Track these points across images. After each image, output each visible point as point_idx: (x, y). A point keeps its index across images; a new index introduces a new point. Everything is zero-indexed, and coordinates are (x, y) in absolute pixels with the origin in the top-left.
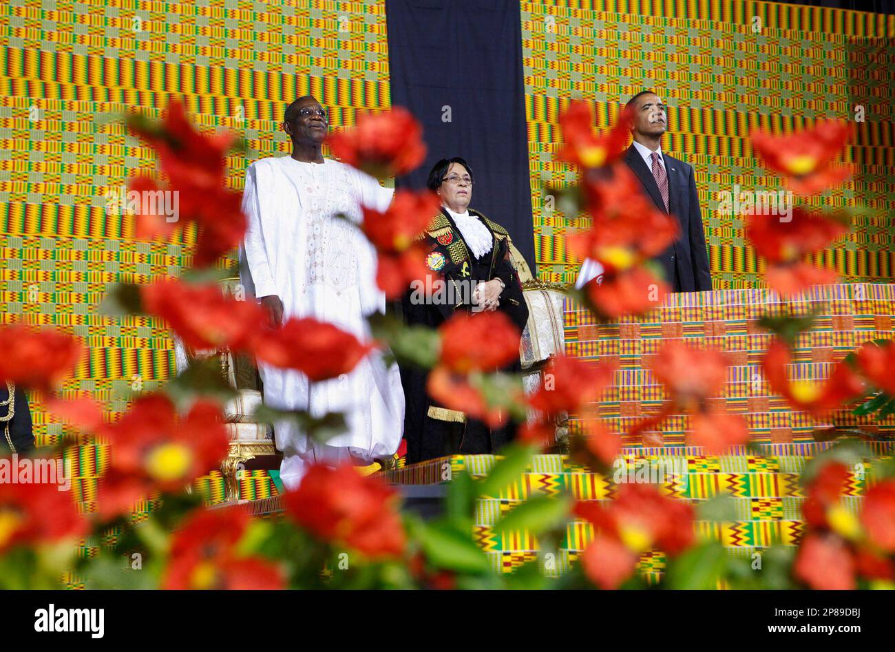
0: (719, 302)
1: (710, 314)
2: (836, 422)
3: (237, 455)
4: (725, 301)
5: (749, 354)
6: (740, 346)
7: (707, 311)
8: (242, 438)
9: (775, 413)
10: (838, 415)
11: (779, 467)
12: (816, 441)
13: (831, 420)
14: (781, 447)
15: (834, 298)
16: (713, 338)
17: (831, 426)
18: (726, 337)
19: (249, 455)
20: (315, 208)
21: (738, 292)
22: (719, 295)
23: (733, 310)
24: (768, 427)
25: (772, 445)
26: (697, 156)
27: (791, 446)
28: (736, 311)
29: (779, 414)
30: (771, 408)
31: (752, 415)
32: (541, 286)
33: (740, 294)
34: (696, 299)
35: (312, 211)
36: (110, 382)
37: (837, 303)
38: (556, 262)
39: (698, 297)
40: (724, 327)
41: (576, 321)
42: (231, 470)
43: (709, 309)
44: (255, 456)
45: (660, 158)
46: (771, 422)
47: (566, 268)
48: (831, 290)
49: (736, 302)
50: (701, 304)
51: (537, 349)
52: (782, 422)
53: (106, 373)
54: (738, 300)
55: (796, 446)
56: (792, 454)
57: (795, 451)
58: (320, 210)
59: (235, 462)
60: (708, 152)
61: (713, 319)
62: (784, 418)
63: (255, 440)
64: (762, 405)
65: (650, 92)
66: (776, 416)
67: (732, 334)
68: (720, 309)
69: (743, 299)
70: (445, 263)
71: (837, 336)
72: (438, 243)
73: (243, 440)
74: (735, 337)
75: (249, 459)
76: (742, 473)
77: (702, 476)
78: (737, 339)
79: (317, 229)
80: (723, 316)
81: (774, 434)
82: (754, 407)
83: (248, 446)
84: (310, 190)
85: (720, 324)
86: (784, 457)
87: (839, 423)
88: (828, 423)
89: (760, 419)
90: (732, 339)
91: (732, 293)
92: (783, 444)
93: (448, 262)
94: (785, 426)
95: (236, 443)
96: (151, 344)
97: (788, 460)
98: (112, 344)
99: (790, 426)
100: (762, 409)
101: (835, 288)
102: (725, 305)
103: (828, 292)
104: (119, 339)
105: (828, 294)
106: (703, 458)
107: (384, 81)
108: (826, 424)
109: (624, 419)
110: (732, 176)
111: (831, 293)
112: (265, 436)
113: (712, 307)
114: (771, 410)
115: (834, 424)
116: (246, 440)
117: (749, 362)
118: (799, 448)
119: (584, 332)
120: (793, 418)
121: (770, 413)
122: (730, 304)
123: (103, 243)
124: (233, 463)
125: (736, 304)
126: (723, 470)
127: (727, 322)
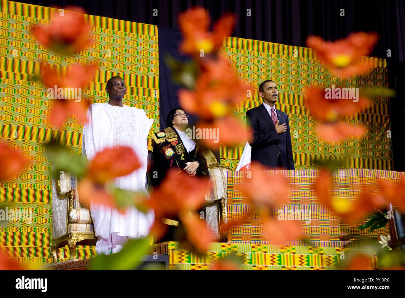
0: (298, 175)
1: (293, 180)
2: (350, 233)
3: (76, 238)
4: (301, 175)
5: (311, 200)
6: (307, 195)
7: (292, 179)
8: (79, 231)
9: (322, 227)
10: (351, 229)
11: (323, 252)
12: (341, 241)
13: (348, 231)
14: (324, 243)
15: (350, 175)
16: (295, 192)
17: (348, 234)
18: (301, 191)
19: (82, 238)
20: (118, 127)
21: (306, 171)
22: (298, 172)
23: (304, 179)
24: (319, 233)
25: (321, 242)
26: (291, 115)
27: (329, 243)
28: (305, 180)
29: (324, 227)
30: (320, 225)
31: (311, 228)
32: (219, 167)
33: (307, 171)
34: (287, 173)
35: (116, 128)
36: (29, 204)
37: (351, 178)
38: (229, 158)
39: (288, 173)
40: (300, 187)
41: (232, 181)
42: (73, 245)
43: (293, 178)
44: (85, 239)
45: (275, 110)
46: (320, 231)
47: (233, 161)
48: (349, 171)
49: (305, 175)
50: (289, 175)
51: (216, 194)
52: (325, 231)
53: (28, 200)
54: (307, 174)
55: (332, 242)
56: (329, 246)
57: (331, 245)
58: (120, 127)
59: (75, 241)
60: (296, 113)
61: (295, 183)
62: (326, 230)
63: (85, 231)
64: (316, 223)
65: (271, 81)
66: (323, 228)
67: (303, 190)
68: (298, 178)
69: (309, 174)
70: (173, 153)
71: (351, 192)
72: (171, 144)
73: (79, 232)
74: (305, 191)
75: (81, 240)
76: (306, 254)
77: (287, 255)
78: (306, 192)
79: (118, 136)
80: (299, 181)
81: (322, 237)
82: (313, 224)
83: (81, 234)
84: (116, 118)
85: (298, 185)
86: (326, 247)
87: (351, 233)
88: (346, 233)
89: (315, 229)
90: (303, 192)
91: (304, 171)
92: (326, 242)
93: (175, 153)
94: (326, 233)
95: (76, 233)
96: (48, 188)
97: (327, 249)
98: (31, 187)
99: (329, 233)
100: (316, 225)
101: (351, 170)
102: (301, 176)
103: (347, 172)
104: (34, 185)
105: (348, 173)
106: (288, 246)
107: (156, 77)
108: (345, 233)
109: (253, 228)
110: (306, 124)
111: (349, 173)
112: (90, 230)
113: (295, 177)
114: (320, 226)
115: (349, 233)
116: (81, 232)
117: (311, 203)
118: (333, 244)
119: (236, 186)
120: (330, 230)
121: (320, 227)
122: (303, 176)
123: (30, 143)
124: (74, 242)
125: (305, 176)
126: (297, 253)
127: (301, 184)
